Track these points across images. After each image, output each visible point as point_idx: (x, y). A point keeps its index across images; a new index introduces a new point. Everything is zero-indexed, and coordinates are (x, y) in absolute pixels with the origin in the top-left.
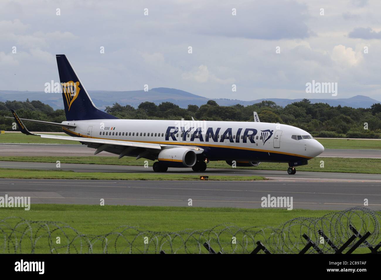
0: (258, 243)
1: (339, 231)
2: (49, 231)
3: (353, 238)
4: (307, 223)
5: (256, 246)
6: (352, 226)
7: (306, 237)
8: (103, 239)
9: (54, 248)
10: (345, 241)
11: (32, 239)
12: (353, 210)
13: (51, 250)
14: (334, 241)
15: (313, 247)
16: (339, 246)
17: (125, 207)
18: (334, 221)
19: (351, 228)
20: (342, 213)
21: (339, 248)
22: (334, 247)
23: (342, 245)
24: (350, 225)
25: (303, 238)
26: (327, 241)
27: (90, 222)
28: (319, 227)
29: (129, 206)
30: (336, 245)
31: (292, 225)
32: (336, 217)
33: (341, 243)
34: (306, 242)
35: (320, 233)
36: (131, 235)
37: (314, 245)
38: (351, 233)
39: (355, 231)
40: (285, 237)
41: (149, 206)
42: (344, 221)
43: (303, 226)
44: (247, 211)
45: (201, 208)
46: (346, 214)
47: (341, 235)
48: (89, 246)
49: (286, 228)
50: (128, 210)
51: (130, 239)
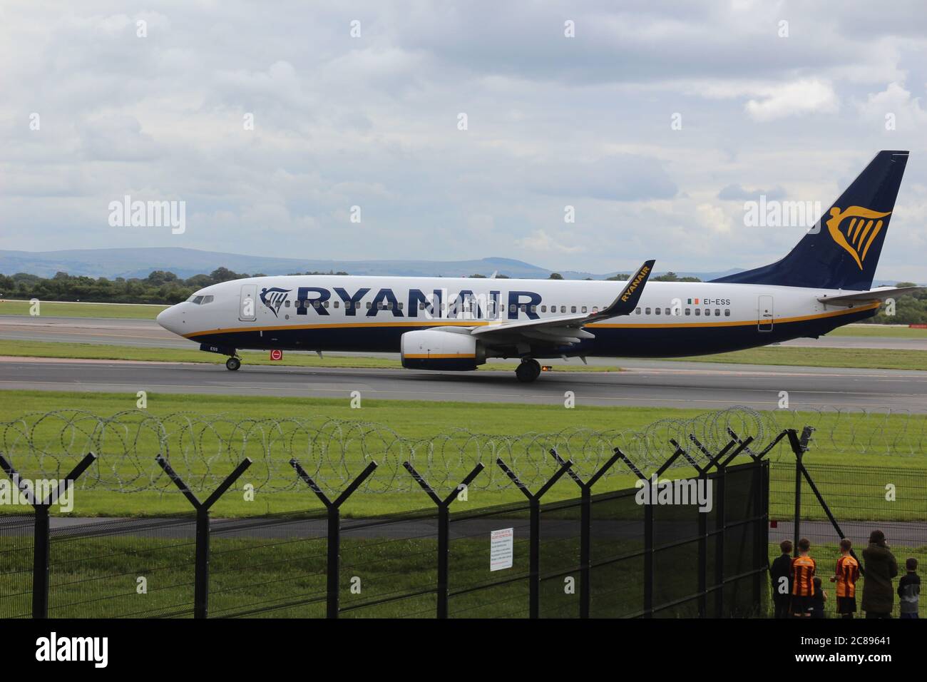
0: (616, 449)
1: (715, 434)
2: (362, 432)
3: (732, 444)
4: (675, 425)
5: (614, 453)
6: (731, 429)
7: (674, 442)
8: (427, 443)
9: (369, 453)
10: (722, 447)
11: (342, 442)
12: (731, 410)
13: (364, 456)
14: (708, 449)
15: (683, 454)
16: (714, 453)
17: (450, 403)
18: (709, 423)
19: (729, 432)
20: (719, 413)
21: (714, 457)
22: (708, 455)
23: (718, 453)
24: (729, 429)
25: (671, 444)
26: (700, 448)
27: (408, 421)
28: (690, 430)
29: (456, 402)
30: (712, 453)
31: (658, 428)
32: (711, 418)
33: (717, 449)
34: (675, 449)
35: (691, 438)
36: (458, 438)
37: (684, 453)
38: (730, 439)
39: (734, 436)
40: (649, 443)
41: (479, 402)
42: (721, 422)
43: (670, 429)
44: (600, 409)
45: (543, 405)
46: (724, 415)
47: (717, 440)
48: (411, 452)
49: (650, 432)
50: (455, 407)
51: (461, 443)
